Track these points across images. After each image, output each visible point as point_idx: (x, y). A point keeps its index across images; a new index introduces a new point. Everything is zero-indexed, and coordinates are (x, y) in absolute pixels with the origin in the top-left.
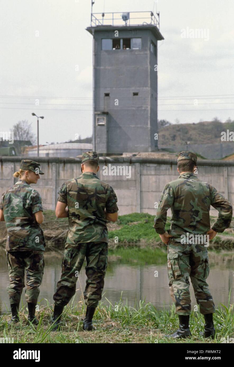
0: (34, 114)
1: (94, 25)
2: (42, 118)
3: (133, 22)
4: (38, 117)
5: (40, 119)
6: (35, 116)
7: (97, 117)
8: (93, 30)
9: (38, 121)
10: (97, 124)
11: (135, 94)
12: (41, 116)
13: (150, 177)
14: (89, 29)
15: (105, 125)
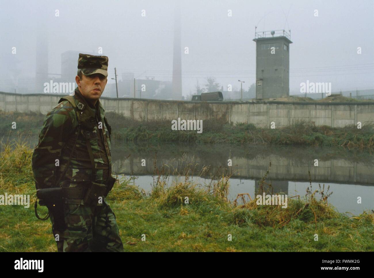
0: (239, 81)
1: (257, 38)
2: (244, 82)
3: (276, 35)
4: (242, 82)
5: (243, 83)
6: (240, 82)
7: (258, 82)
8: (256, 40)
9: (242, 84)
10: (258, 85)
11: (276, 70)
12: (243, 81)
13: (274, 110)
14: (254, 40)
15: (261, 85)
